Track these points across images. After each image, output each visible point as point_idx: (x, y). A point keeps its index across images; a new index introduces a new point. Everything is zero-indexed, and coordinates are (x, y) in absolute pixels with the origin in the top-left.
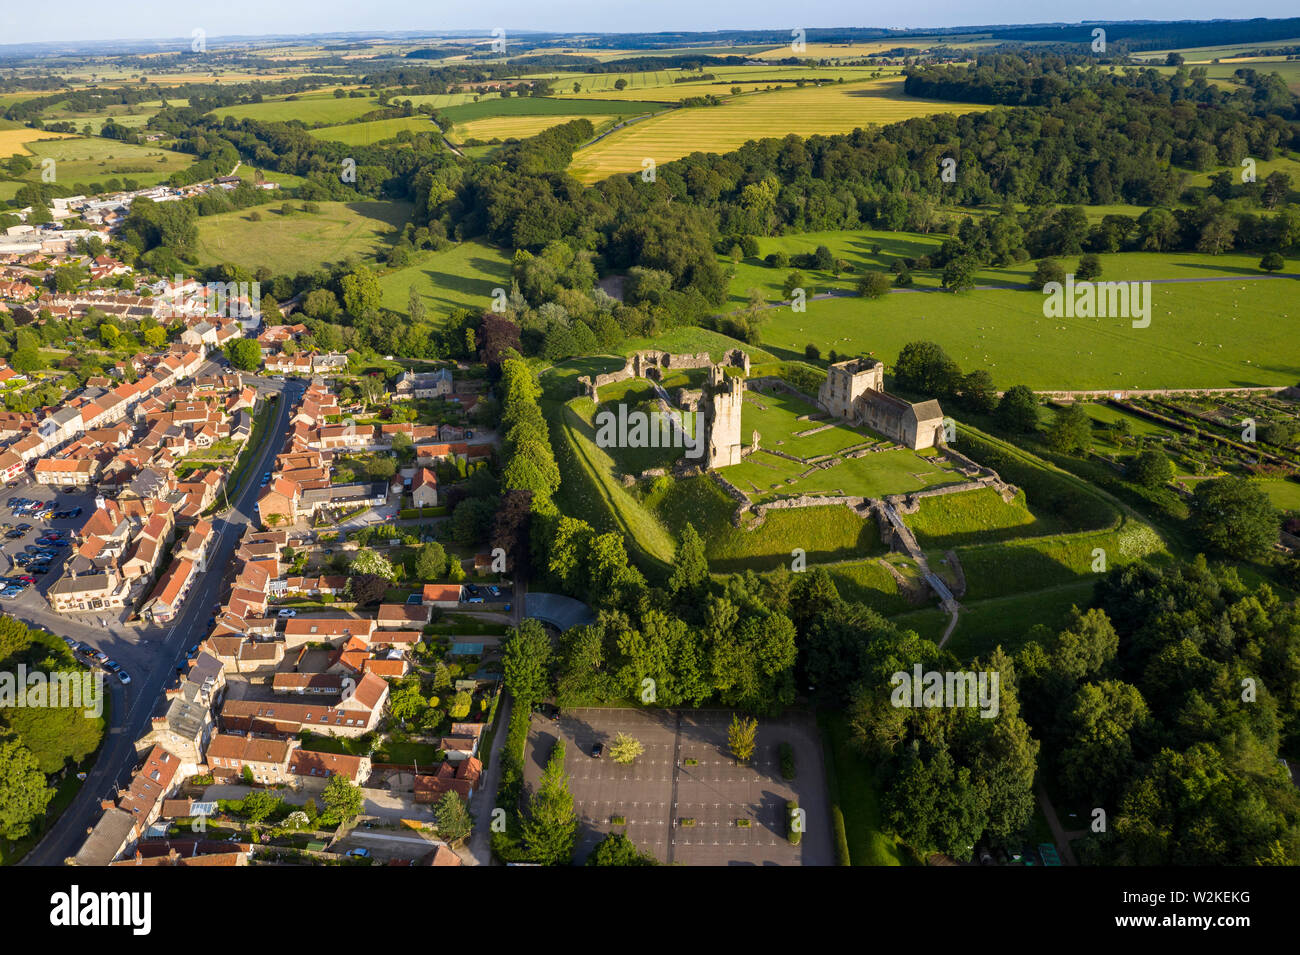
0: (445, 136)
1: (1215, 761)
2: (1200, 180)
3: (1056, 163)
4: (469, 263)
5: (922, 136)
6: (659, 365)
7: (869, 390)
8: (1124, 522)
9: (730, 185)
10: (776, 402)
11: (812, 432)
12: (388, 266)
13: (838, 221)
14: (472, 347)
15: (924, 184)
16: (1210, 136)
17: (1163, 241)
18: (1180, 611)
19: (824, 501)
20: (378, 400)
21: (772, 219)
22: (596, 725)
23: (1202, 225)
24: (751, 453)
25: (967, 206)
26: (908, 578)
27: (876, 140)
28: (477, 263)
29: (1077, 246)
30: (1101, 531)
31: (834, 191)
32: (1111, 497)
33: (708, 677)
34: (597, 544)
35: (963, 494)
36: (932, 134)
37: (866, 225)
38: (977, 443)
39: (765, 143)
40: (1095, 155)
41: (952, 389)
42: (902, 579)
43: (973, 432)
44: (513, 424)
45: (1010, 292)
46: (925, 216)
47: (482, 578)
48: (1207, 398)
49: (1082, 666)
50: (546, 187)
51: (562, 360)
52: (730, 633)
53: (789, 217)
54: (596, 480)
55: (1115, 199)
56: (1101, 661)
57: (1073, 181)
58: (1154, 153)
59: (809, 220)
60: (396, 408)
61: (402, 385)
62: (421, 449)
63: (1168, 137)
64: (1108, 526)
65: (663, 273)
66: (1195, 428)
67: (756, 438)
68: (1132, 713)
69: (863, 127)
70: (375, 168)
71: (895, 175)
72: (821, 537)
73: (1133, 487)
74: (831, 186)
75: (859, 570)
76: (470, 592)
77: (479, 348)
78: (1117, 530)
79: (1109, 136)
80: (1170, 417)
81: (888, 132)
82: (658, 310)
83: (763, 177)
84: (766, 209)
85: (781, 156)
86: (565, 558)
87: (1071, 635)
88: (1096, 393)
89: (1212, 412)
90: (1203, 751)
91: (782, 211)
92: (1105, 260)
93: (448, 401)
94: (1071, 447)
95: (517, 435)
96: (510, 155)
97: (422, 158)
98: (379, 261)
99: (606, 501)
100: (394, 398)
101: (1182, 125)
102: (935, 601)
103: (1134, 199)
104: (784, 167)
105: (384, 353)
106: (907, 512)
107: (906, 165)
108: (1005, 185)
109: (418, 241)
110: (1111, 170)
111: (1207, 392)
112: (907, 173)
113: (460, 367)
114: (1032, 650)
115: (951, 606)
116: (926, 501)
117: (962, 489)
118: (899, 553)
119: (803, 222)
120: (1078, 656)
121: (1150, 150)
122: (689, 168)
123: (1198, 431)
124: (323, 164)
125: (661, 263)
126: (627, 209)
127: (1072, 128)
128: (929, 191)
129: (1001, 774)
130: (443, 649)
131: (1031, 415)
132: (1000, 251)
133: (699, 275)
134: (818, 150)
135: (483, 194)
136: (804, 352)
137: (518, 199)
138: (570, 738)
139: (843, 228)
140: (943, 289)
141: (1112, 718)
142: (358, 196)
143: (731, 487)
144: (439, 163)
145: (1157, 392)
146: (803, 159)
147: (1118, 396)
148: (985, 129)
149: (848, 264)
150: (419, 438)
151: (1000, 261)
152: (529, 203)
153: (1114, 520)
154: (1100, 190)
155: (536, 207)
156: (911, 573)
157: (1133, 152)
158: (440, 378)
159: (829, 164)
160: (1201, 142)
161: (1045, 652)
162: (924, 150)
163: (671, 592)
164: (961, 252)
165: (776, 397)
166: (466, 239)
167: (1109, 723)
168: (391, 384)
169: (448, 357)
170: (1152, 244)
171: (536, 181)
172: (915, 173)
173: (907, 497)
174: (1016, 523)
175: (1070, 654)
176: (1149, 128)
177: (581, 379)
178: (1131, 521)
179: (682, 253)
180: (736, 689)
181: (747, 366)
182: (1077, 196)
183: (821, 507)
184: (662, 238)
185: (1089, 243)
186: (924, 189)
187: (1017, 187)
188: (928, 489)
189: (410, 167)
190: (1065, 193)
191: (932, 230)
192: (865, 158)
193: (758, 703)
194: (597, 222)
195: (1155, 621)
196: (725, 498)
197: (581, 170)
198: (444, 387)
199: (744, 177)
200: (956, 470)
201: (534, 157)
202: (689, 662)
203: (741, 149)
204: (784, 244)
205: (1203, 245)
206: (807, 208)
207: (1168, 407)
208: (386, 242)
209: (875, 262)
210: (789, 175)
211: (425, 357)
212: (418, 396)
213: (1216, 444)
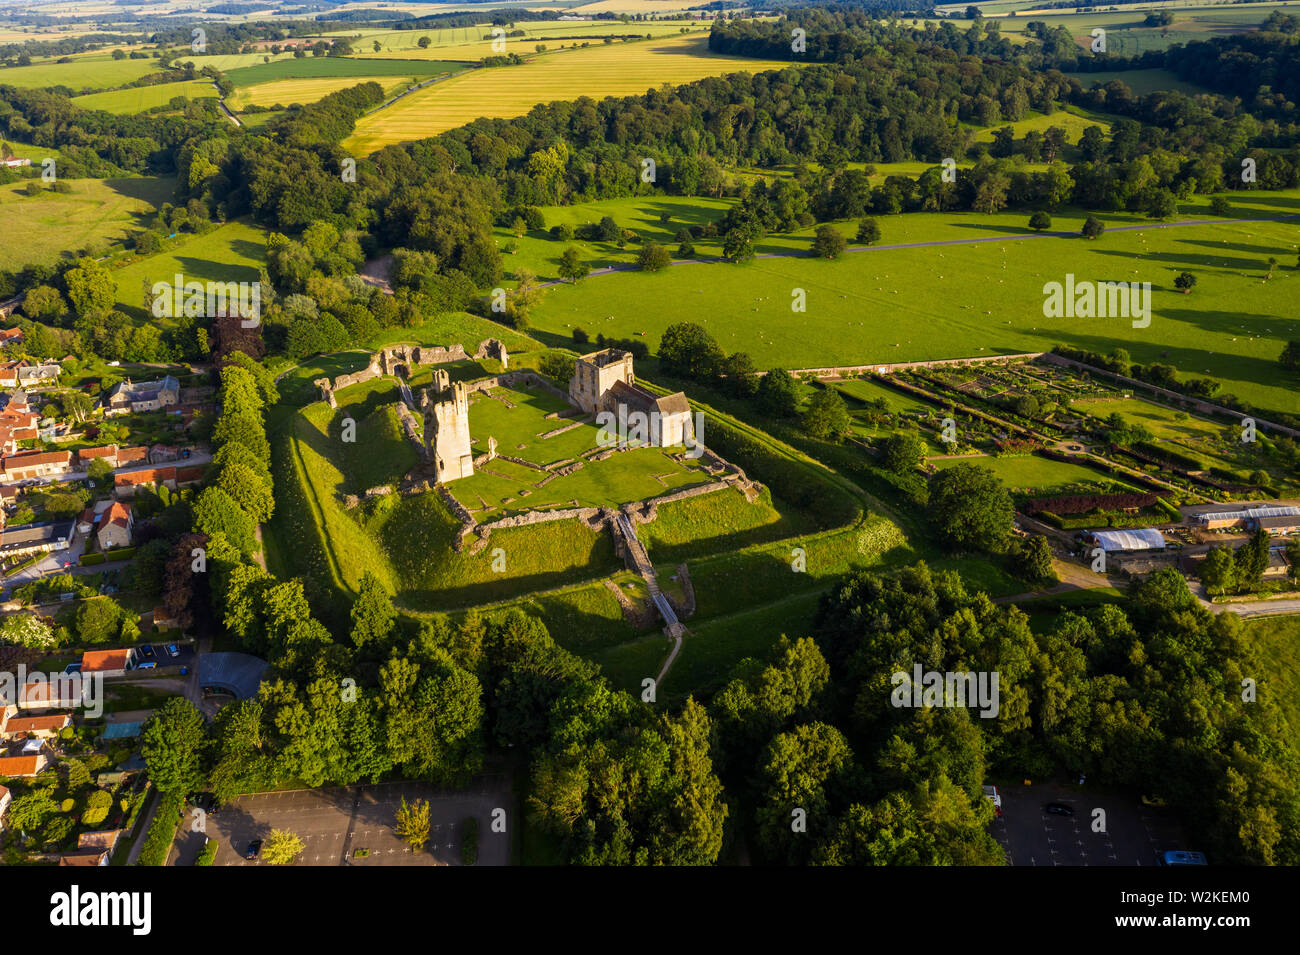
0: (225, 102)
1: (905, 814)
2: (984, 135)
3: (848, 122)
4: (230, 246)
5: (717, 96)
6: (409, 361)
7: (618, 383)
8: (865, 516)
9: (517, 152)
10: (527, 397)
11: (558, 433)
12: (137, 253)
13: (631, 188)
14: (206, 348)
15: (720, 145)
16: (994, 91)
17: (941, 201)
18: (894, 630)
19: (555, 516)
20: (88, 417)
21: (561, 188)
22: (259, 816)
23: (979, 183)
24: (488, 462)
25: (764, 167)
26: (634, 599)
27: (670, 100)
28: (239, 246)
29: (860, 209)
30: (841, 530)
31: (626, 156)
32: (856, 488)
33: (383, 750)
34: (270, 597)
35: (704, 497)
36: (725, 92)
37: (659, 190)
38: (731, 433)
39: (555, 107)
40: (885, 112)
41: (716, 371)
42: (628, 602)
43: (727, 421)
44: (222, 443)
45: (791, 260)
46: (718, 180)
47: (163, 634)
48: (966, 369)
49: (788, 704)
50: (314, 160)
51: (309, 358)
52: (407, 698)
53: (579, 185)
54: (313, 505)
55: (906, 156)
56: (808, 696)
57: (865, 139)
58: (942, 109)
59: (600, 187)
60: (103, 427)
61: (118, 398)
62: (119, 477)
63: (954, 93)
64: (849, 523)
65: (427, 254)
66: (952, 402)
67: (493, 445)
68: (829, 760)
69: (658, 87)
70: (139, 139)
71: (689, 137)
72: (550, 557)
73: (883, 473)
74: (623, 150)
75: (582, 597)
76: (143, 655)
77: (214, 348)
78: (857, 527)
79: (899, 93)
80: (929, 391)
81: (683, 92)
82: (419, 296)
83: (551, 143)
84: (555, 177)
85: (573, 119)
86: (240, 613)
87: (774, 671)
88: (860, 368)
89: (971, 384)
90: (895, 804)
91: (571, 178)
92: (885, 224)
93: (170, 414)
94: (826, 432)
95: (225, 458)
96: (283, 125)
97: (192, 128)
98: (128, 247)
99: (320, 529)
100: (107, 414)
101: (969, 81)
102: (660, 624)
103: (924, 156)
104: (576, 132)
105: (110, 358)
106: (644, 521)
107: (701, 127)
108: (800, 144)
109: (174, 223)
110: (900, 128)
111: (968, 362)
112: (701, 134)
113: (194, 370)
114: (735, 691)
115: (676, 631)
116: (664, 507)
117: (703, 491)
118: (628, 571)
119: (595, 189)
120: (785, 692)
121: (938, 107)
122: (473, 135)
123: (955, 405)
124: (84, 136)
125: (428, 244)
126: (405, 181)
127: (864, 85)
128: (726, 153)
129: (680, 851)
130: (94, 732)
131: (789, 398)
132: (785, 216)
133: (468, 254)
134: (611, 113)
135: (246, 170)
136: (571, 336)
137: (282, 174)
138: (225, 835)
139: (636, 194)
140: (725, 259)
141: (806, 770)
142: (120, 172)
143: (457, 505)
144: (207, 132)
145: (920, 364)
146: (595, 122)
147: (882, 370)
148: (780, 88)
149: (634, 234)
150: (125, 462)
151: (785, 227)
152: (294, 178)
153: (855, 515)
154: (891, 148)
155: (302, 182)
156: (637, 593)
157: (921, 109)
158: (162, 387)
159: (622, 127)
160: (985, 98)
161: (749, 692)
162: (719, 111)
163: (354, 646)
164: (744, 219)
165: (527, 393)
166: (230, 218)
167: (801, 778)
168: (105, 397)
169: (182, 360)
170: (932, 204)
171: (305, 153)
172: (710, 135)
173: (645, 504)
174: (759, 524)
175: (773, 692)
176: (936, 84)
177: (318, 383)
178: (872, 516)
179: (451, 229)
180: (417, 760)
181: (504, 357)
182: (870, 154)
183: (551, 523)
184: (435, 213)
185: (872, 205)
186: (720, 151)
187: (811, 147)
188: (668, 493)
189: (180, 138)
190: (858, 151)
191: (726, 194)
192: (658, 120)
193: (443, 773)
194: (369, 198)
195: (870, 642)
196: (449, 519)
197: (362, 139)
198: (166, 398)
199: (533, 143)
200: (702, 469)
201: (308, 127)
202: (363, 734)
203: (530, 113)
204: (575, 214)
205: (978, 205)
206: (597, 174)
207: (930, 380)
208: (141, 224)
209: (665, 231)
210: (581, 139)
211: (157, 360)
212: (136, 410)
213: (971, 419)
